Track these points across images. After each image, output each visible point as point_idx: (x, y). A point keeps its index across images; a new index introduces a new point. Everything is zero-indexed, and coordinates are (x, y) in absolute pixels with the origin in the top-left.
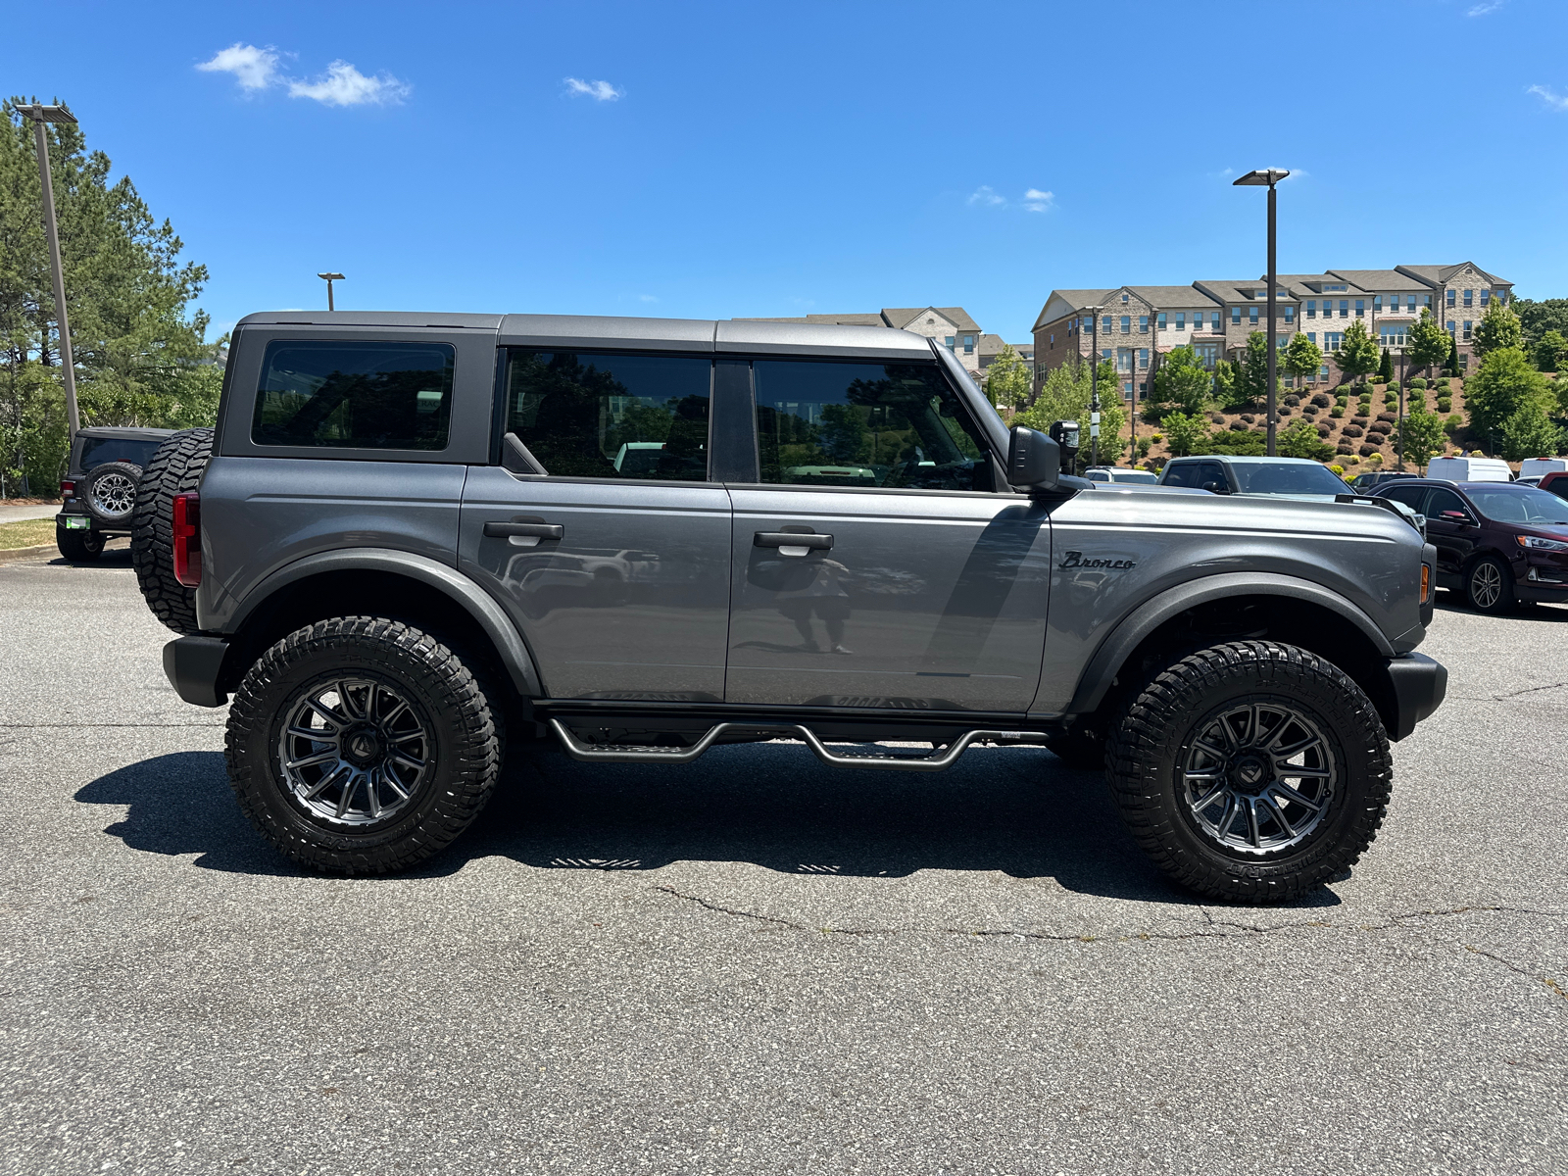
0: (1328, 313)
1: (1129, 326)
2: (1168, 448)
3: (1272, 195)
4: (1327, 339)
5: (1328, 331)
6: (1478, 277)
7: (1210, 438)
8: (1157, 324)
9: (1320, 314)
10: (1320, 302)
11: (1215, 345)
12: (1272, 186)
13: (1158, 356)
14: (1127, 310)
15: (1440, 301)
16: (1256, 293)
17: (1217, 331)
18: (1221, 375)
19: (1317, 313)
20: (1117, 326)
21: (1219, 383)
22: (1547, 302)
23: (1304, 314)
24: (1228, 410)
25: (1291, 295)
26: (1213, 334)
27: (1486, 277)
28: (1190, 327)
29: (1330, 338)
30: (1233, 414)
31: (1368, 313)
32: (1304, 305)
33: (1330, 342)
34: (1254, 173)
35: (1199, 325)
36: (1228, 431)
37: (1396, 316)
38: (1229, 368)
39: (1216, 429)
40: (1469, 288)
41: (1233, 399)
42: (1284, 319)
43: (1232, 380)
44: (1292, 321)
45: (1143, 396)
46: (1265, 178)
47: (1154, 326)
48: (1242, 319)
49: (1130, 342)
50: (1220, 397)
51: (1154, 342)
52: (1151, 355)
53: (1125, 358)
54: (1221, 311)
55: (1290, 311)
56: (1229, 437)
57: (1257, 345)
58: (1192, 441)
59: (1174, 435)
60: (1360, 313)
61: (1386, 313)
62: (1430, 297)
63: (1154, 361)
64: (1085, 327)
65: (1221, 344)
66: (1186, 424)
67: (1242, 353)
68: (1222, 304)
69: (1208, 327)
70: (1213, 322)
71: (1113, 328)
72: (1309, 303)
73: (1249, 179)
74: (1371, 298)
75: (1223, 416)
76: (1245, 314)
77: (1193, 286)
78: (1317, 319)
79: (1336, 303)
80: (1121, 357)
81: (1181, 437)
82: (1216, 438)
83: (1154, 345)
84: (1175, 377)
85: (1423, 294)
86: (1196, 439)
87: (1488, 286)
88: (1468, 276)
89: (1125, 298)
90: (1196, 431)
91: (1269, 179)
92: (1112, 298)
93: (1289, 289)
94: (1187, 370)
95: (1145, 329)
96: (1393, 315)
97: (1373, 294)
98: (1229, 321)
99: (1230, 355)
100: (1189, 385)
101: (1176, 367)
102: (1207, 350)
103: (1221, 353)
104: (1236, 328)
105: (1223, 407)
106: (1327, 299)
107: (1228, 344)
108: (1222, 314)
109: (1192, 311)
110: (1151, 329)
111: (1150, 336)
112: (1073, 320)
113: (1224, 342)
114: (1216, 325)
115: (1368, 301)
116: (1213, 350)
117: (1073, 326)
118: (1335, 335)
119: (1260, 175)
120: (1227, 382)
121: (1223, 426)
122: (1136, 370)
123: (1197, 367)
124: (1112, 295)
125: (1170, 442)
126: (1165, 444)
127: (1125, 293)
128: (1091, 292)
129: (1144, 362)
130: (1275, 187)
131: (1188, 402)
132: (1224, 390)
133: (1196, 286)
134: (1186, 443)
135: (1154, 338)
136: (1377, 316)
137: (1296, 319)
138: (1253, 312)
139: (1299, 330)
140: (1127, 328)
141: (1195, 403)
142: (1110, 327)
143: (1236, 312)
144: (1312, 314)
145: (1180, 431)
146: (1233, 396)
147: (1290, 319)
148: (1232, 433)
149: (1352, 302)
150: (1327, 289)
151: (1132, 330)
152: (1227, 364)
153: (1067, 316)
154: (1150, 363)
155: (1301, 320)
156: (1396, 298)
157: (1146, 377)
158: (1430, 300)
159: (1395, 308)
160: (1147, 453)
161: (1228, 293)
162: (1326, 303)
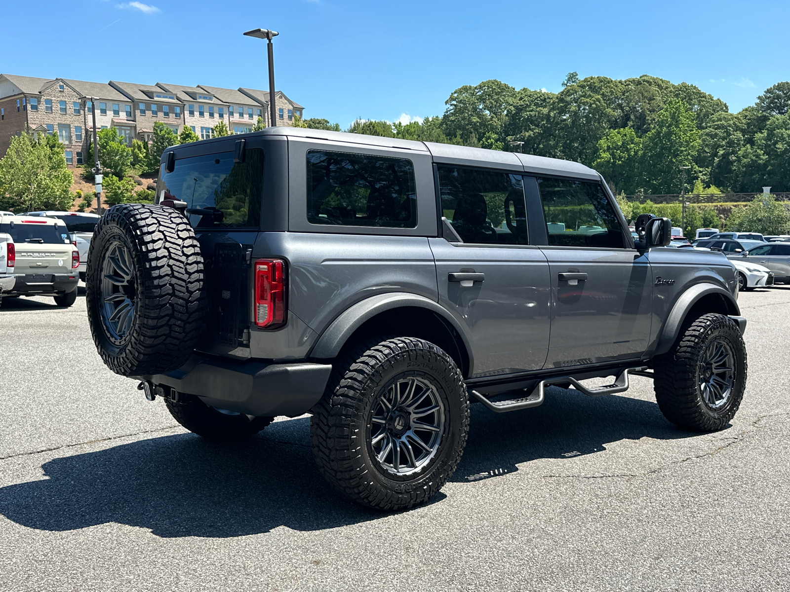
0: (202, 114)
1: (66, 109)
2: (105, 201)
3: (270, 46)
4: (202, 132)
5: (203, 126)
6: (286, 101)
7: (135, 195)
8: (86, 109)
9: (197, 114)
10: (196, 106)
11: (129, 128)
12: (270, 40)
13: (89, 133)
14: (63, 96)
15: (266, 114)
16: (155, 95)
17: (129, 118)
18: (136, 150)
19: (195, 113)
20: (56, 107)
21: (136, 157)
22: (311, 120)
23: (187, 113)
24: (144, 176)
25: (178, 99)
26: (127, 120)
27: (290, 102)
28: (110, 114)
29: (204, 131)
30: (147, 178)
31: (226, 116)
32: (187, 107)
33: (204, 133)
34: (259, 30)
35: (116, 113)
36: (147, 190)
37: (242, 121)
38: (142, 146)
39: (139, 189)
40: (281, 107)
41: (147, 168)
42: (174, 115)
43: (144, 155)
44: (180, 117)
45: (80, 161)
46: (266, 35)
47: (84, 110)
48: (147, 112)
49: (67, 120)
50: (137, 166)
51: (85, 122)
52: (84, 132)
53: (64, 132)
54: (131, 104)
55: (178, 110)
56: (148, 195)
57: (161, 131)
58: (124, 197)
59: (110, 192)
60: (221, 116)
61: (236, 118)
62: (261, 110)
63: (86, 136)
64: (31, 105)
65: (133, 128)
66: (119, 184)
67: (148, 136)
68: (133, 100)
69: (123, 116)
70: (126, 112)
71: (53, 108)
72: (189, 105)
73: (256, 33)
74: (226, 108)
75: (141, 179)
76: (148, 108)
77: (109, 84)
78: (195, 117)
79: (206, 107)
80: (61, 131)
81: (116, 194)
82: (140, 195)
83: (85, 124)
84: (106, 149)
85: (256, 108)
86: (126, 195)
87: (291, 108)
88: (281, 100)
89: (61, 87)
90: (127, 190)
91: (267, 35)
92: (52, 86)
93: (176, 95)
94: (114, 145)
95: (77, 112)
96: (240, 120)
97: (228, 105)
98: (138, 113)
99: (140, 136)
100: (116, 156)
101: (107, 143)
102: (123, 131)
103: (133, 135)
104: (143, 118)
105: (140, 173)
106: (201, 104)
107: (138, 129)
108: (132, 107)
109: (111, 102)
110: (82, 112)
111: (82, 117)
112: (21, 99)
113: (135, 127)
114: (129, 114)
115: (225, 109)
116: (128, 132)
117: (21, 104)
118: (207, 129)
119: (263, 33)
120: (141, 155)
121: (142, 186)
122: (73, 142)
123: (121, 143)
124: (50, 84)
125: (107, 197)
126: (103, 198)
127: (62, 84)
128: (32, 79)
129: (79, 137)
130: (272, 41)
131: (116, 167)
132: (140, 161)
133: (111, 84)
134: (120, 198)
135: (85, 119)
136: (231, 119)
137: (182, 116)
138: (154, 107)
139: (185, 124)
140: (64, 110)
141: (120, 169)
142: (51, 107)
143: (142, 106)
144: (192, 113)
145: (116, 189)
146: (146, 166)
147: (178, 115)
148: (150, 192)
149: (216, 109)
150: (200, 98)
151: (68, 112)
152: (140, 143)
153: (15, 95)
154: (83, 137)
155: (186, 117)
156: (242, 109)
157: (81, 148)
158: (261, 113)
159: (241, 115)
160: (91, 205)
161: (135, 92)
162: (200, 107)
